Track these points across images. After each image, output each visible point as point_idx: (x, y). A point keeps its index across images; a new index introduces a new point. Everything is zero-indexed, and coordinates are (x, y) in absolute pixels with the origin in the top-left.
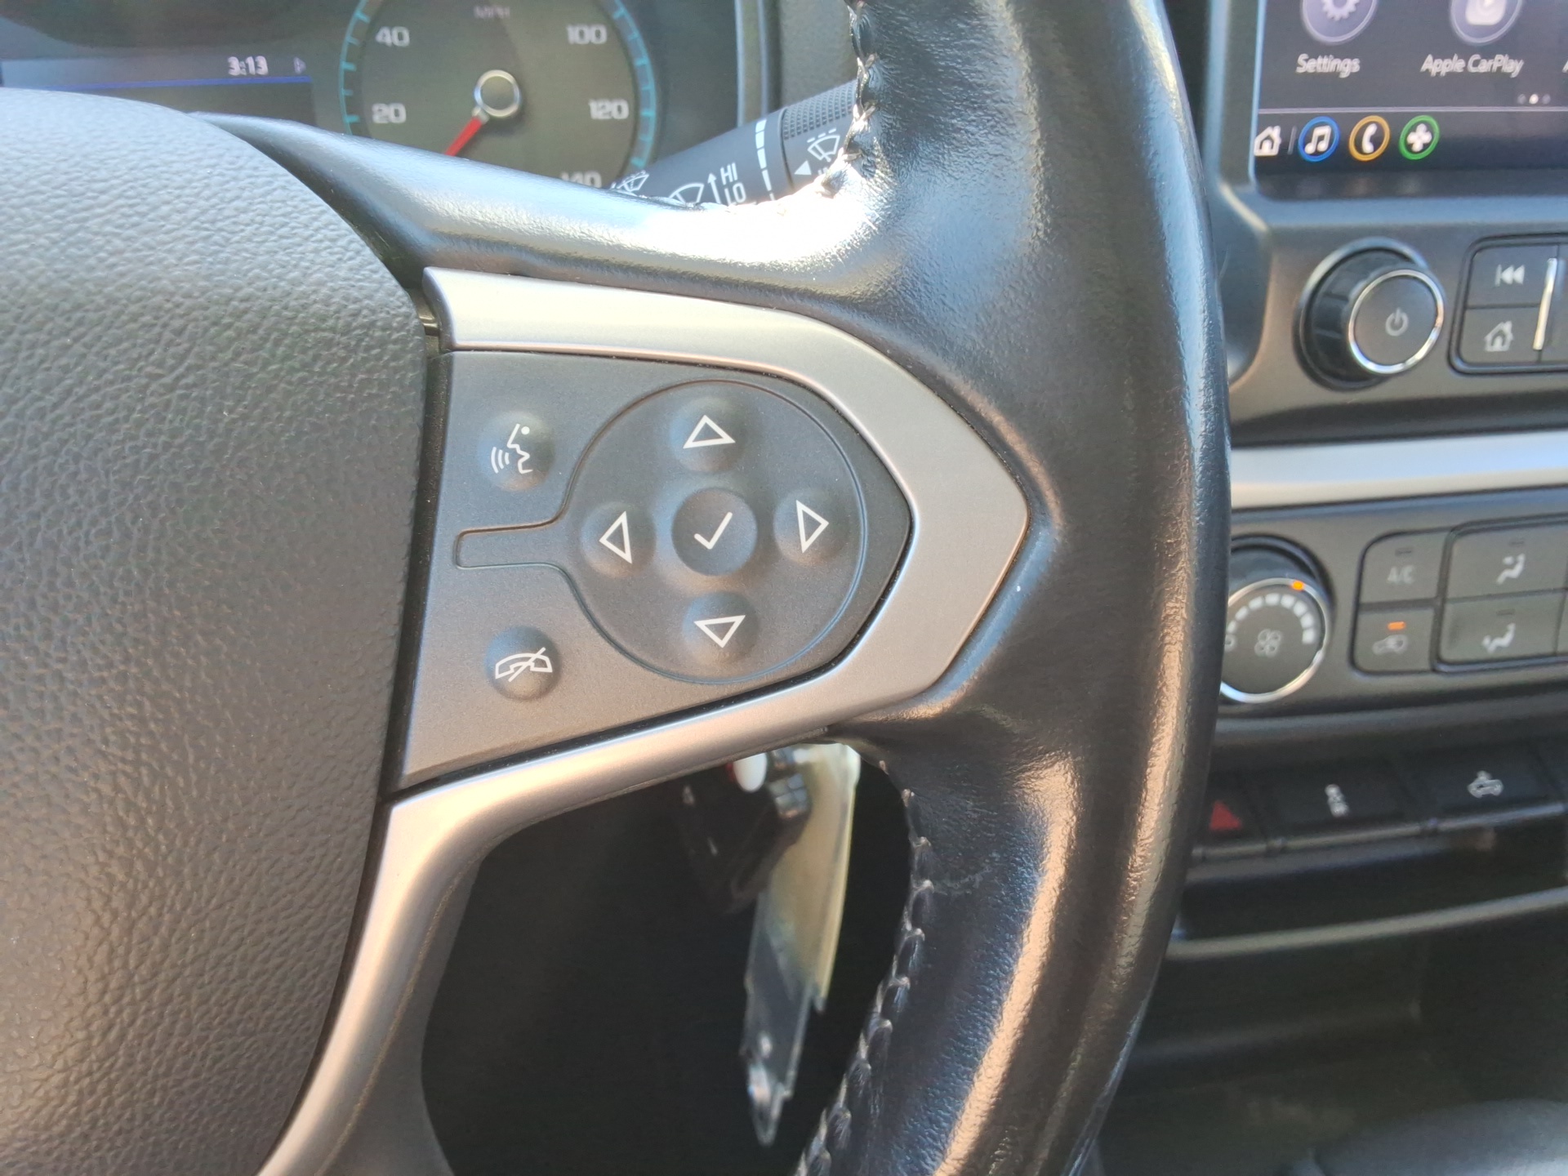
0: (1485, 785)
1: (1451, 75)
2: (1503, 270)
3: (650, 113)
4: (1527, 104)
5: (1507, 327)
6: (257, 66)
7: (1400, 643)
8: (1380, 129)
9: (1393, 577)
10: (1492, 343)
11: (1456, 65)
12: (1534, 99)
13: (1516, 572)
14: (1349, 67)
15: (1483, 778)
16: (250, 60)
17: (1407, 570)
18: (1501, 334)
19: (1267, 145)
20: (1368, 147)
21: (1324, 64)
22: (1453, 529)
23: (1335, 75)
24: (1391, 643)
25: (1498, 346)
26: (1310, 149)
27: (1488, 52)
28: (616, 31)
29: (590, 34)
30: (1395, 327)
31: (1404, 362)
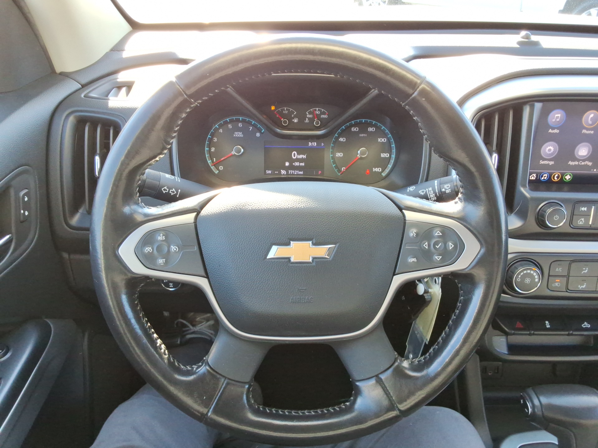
0: (586, 325)
1: (575, 165)
2: (582, 208)
3: (393, 156)
4: (593, 171)
5: (583, 219)
6: (314, 144)
7: (558, 284)
8: (559, 175)
9: (557, 270)
10: (580, 222)
11: (577, 163)
12: (595, 170)
13: (586, 271)
14: (551, 163)
15: (586, 323)
16: (313, 143)
17: (560, 269)
18: (582, 221)
19: (533, 177)
20: (556, 178)
21: (546, 162)
22: (571, 261)
23: (549, 164)
24: (557, 284)
25: (581, 223)
26: (543, 178)
27: (584, 161)
28: (389, 140)
29: (383, 140)
30: (555, 218)
31: (557, 226)
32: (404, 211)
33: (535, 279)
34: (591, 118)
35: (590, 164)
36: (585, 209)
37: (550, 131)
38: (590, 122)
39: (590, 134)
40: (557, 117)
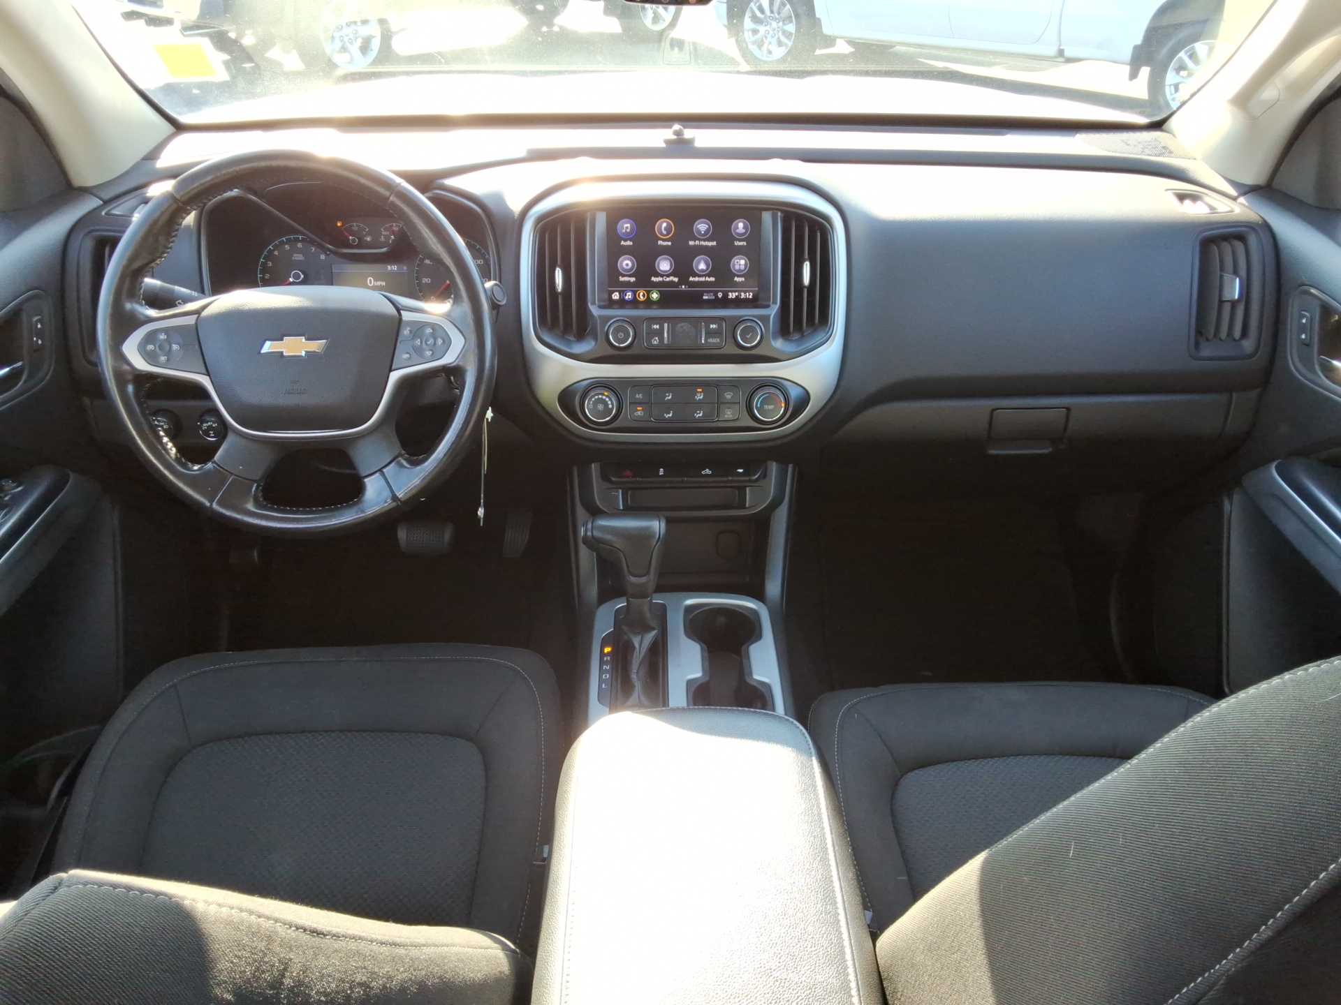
0: (708, 471)
1: (659, 281)
2: (652, 325)
4: (681, 288)
5: (657, 338)
7: (642, 414)
8: (644, 294)
9: (637, 396)
10: (651, 342)
11: (660, 279)
12: (683, 287)
13: (670, 398)
14: (633, 279)
16: (393, 267)
17: (640, 395)
18: (655, 340)
19: (616, 296)
20: (642, 297)
21: (626, 279)
22: (651, 386)
23: (629, 281)
24: (639, 413)
25: (655, 342)
26: (627, 297)
27: (668, 276)
30: (621, 336)
31: (624, 344)
32: (402, 312)
33: (608, 405)
34: (665, 228)
35: (676, 280)
36: (658, 327)
37: (623, 243)
38: (665, 232)
39: (668, 246)
40: (627, 228)
